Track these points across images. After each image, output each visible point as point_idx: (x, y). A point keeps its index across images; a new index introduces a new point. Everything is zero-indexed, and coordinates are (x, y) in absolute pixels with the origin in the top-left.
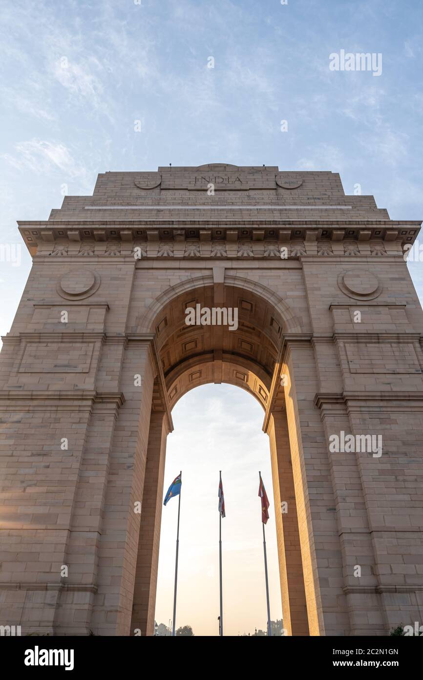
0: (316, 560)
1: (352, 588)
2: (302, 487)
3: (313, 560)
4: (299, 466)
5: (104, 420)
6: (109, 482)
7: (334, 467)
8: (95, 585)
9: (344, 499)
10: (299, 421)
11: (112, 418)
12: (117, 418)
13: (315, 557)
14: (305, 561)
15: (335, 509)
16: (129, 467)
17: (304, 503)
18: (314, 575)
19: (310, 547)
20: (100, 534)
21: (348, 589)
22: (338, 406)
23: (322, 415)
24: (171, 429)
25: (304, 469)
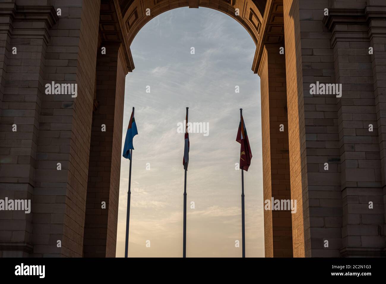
0: (309, 219)
1: (351, 249)
2: (298, 134)
3: (305, 219)
4: (297, 108)
5: (29, 44)
6: (41, 124)
7: (342, 107)
8: (27, 243)
9: (353, 147)
10: (300, 48)
11: (41, 42)
12: (48, 41)
13: (308, 215)
14: (295, 221)
15: (339, 160)
16: (67, 106)
17: (299, 153)
18: (305, 236)
19: (303, 204)
20: (33, 187)
21: (346, 251)
22: (356, 28)
23: (334, 39)
24: (130, 67)
25: (303, 110)
